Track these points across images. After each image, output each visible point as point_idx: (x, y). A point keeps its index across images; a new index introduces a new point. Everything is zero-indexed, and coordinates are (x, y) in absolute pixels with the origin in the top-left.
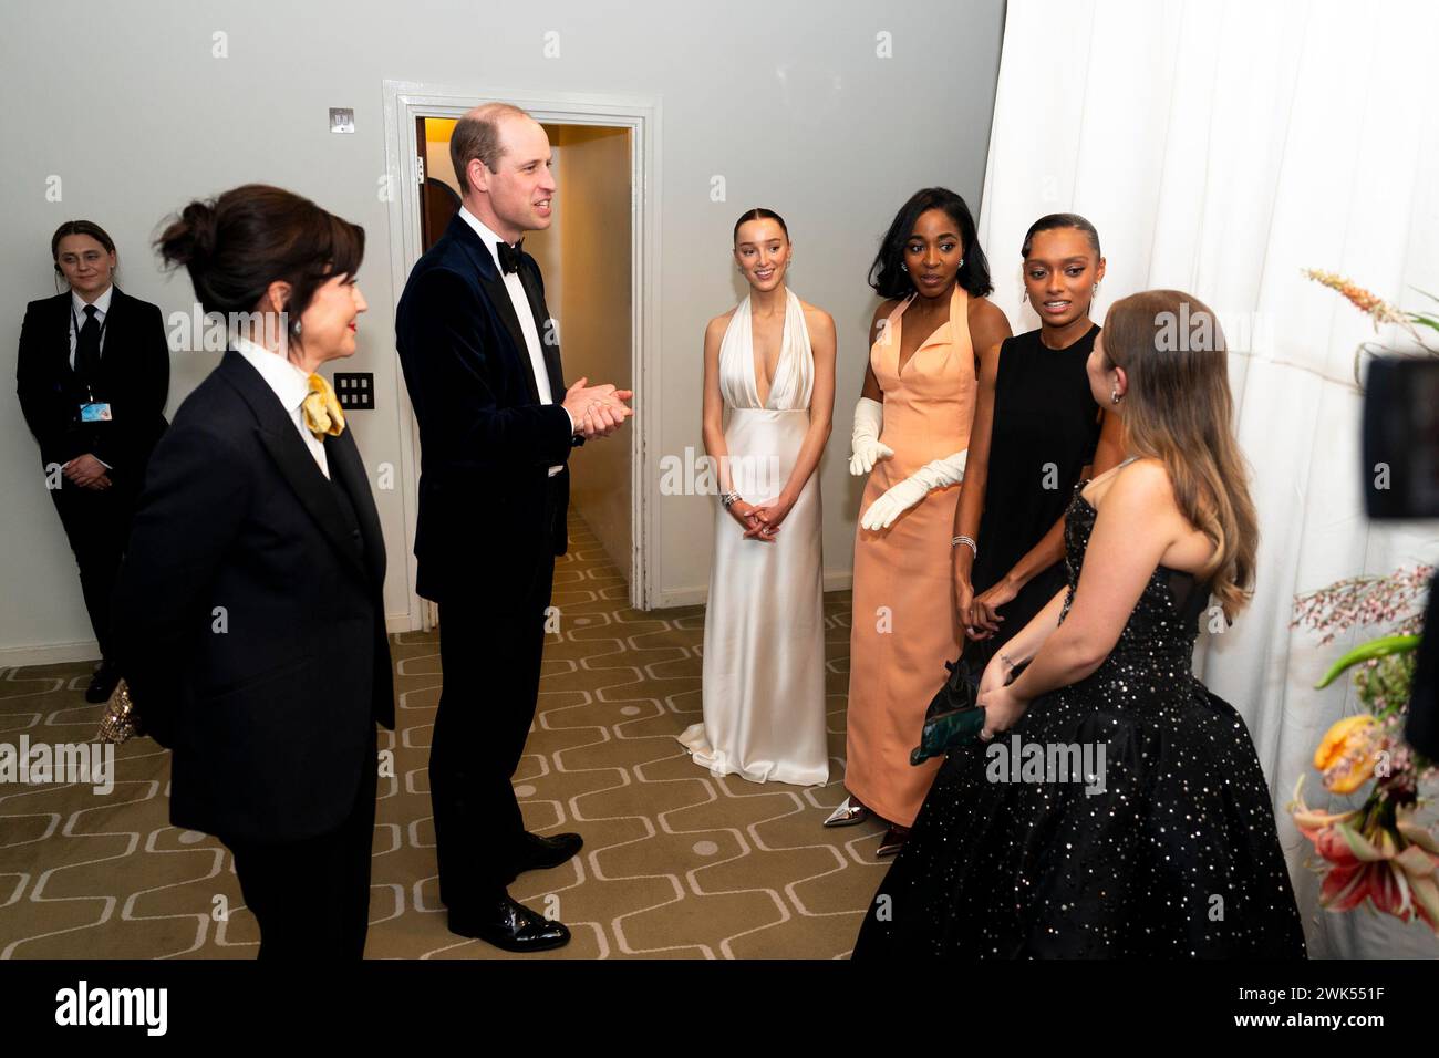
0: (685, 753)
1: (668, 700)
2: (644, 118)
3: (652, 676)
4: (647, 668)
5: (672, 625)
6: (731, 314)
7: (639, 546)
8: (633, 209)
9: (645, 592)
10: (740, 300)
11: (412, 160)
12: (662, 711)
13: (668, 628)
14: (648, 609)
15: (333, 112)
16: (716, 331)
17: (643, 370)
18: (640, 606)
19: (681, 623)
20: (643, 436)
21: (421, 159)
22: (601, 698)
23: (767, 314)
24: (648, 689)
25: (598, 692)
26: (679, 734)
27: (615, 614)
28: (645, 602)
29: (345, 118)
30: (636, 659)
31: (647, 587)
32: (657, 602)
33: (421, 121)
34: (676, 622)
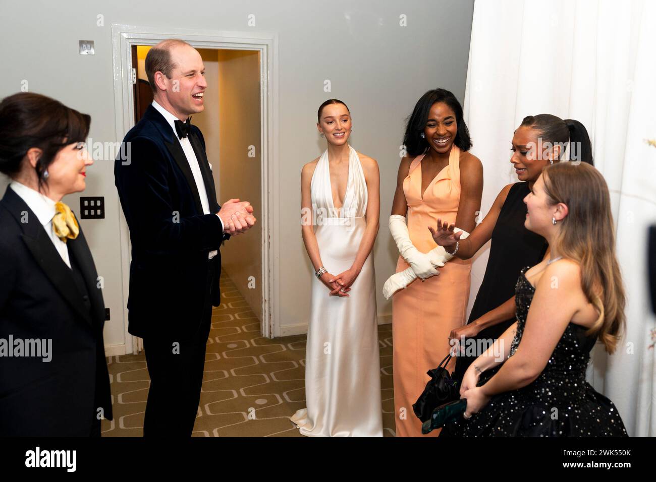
0: (294, 428)
1: (284, 394)
2: (267, 45)
3: (275, 379)
4: (272, 374)
5: (287, 347)
6: (317, 160)
7: (267, 299)
8: (262, 97)
9: (270, 327)
10: (323, 152)
11: (129, 70)
12: (281, 401)
13: (285, 349)
14: (272, 338)
15: (82, 43)
16: (307, 171)
17: (268, 193)
18: (267, 336)
19: (293, 346)
20: (268, 232)
21: (134, 70)
22: (243, 394)
23: (338, 161)
24: (274, 388)
25: (242, 391)
26: (291, 416)
27: (252, 341)
28: (270, 333)
29: (89, 46)
30: (266, 369)
31: (272, 323)
32: (278, 333)
33: (134, 48)
34: (289, 345)
